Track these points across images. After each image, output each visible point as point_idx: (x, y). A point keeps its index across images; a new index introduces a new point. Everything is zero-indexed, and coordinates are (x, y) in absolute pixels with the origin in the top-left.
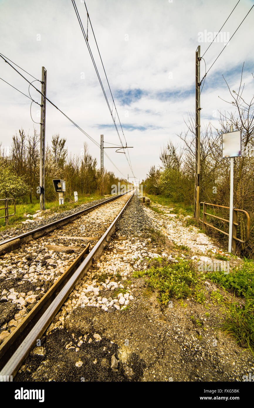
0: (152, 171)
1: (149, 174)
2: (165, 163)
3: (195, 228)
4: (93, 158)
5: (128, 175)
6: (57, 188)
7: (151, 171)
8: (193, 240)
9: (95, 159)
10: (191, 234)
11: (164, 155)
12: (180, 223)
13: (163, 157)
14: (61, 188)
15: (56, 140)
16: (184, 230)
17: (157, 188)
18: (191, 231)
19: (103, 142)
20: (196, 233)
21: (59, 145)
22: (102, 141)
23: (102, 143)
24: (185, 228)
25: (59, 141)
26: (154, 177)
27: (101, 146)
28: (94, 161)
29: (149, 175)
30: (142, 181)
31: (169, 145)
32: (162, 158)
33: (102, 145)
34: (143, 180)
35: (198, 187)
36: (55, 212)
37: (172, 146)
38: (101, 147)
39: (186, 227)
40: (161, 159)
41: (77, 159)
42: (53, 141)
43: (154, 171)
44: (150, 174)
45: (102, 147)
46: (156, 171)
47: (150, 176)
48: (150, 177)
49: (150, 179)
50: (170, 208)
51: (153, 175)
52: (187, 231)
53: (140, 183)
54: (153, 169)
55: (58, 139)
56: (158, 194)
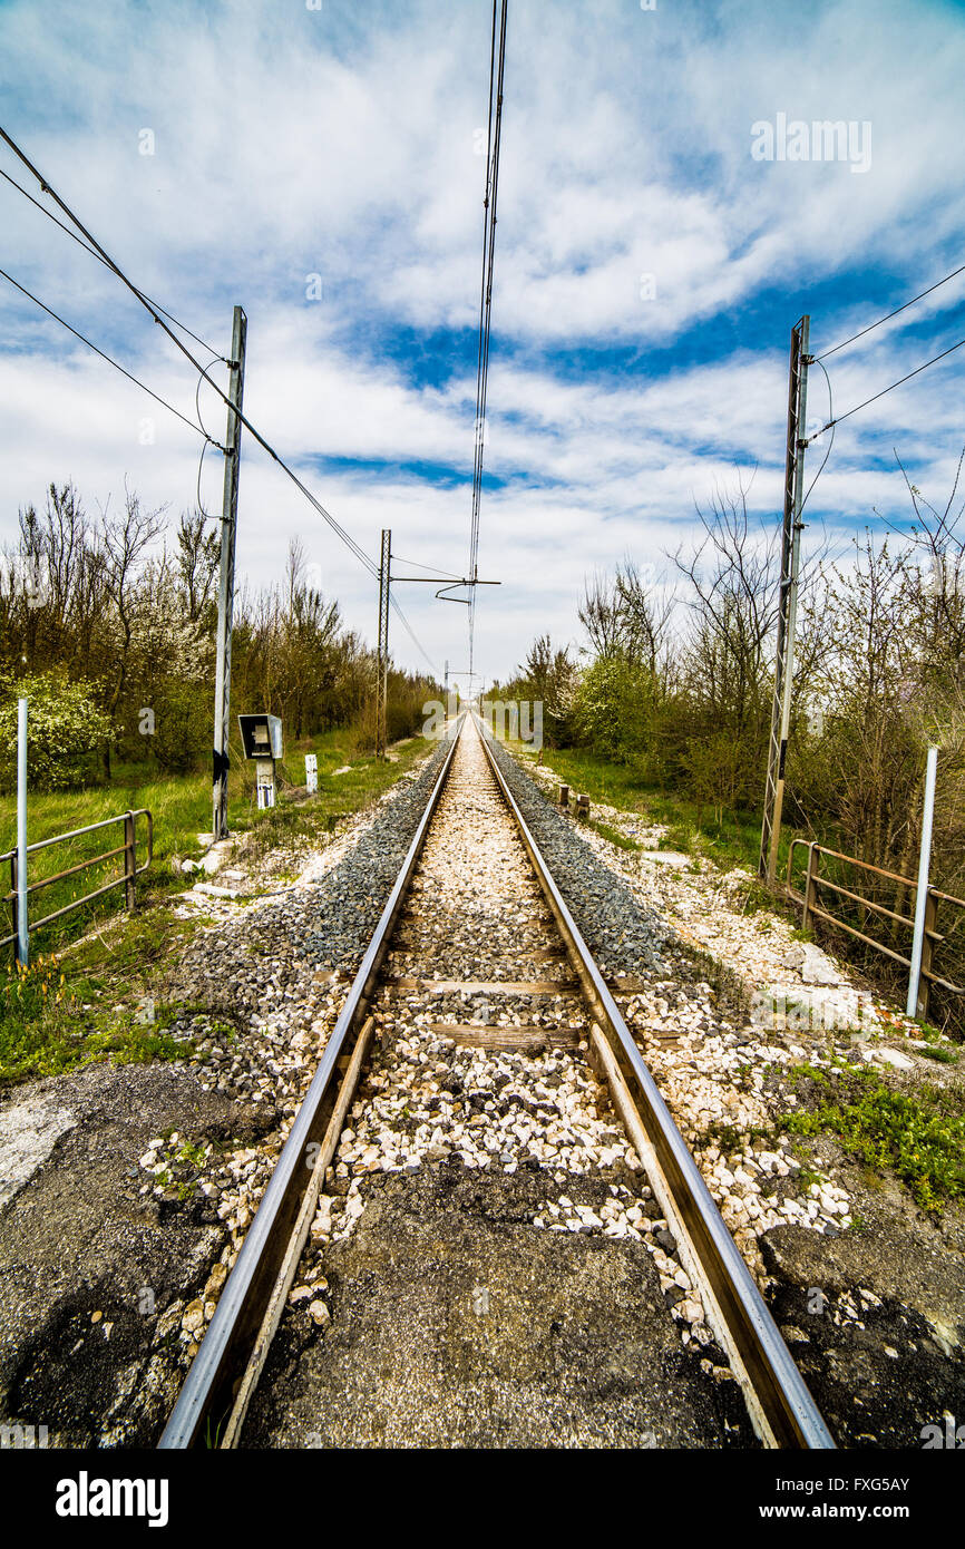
0: (538, 653)
1: (526, 665)
2: (597, 632)
3: (775, 919)
4: (326, 602)
5: (447, 662)
6: (251, 745)
7: (534, 655)
8: (786, 969)
9: (332, 604)
10: (769, 941)
11: (595, 606)
12: (716, 896)
13: (592, 612)
14: (267, 747)
15: (195, 529)
16: (742, 924)
17: (558, 722)
18: (765, 930)
19: (390, 556)
20: (785, 939)
21: (206, 549)
22: (386, 553)
23: (386, 561)
24: (745, 920)
25: (206, 534)
26: (544, 675)
27: (382, 570)
28: (329, 612)
29: (528, 668)
30: (493, 685)
31: (623, 573)
32: (587, 616)
33: (385, 569)
34: (496, 683)
35: (781, 783)
36: (272, 847)
37: (634, 580)
38: (381, 575)
39: (746, 914)
40: (583, 619)
41: (265, 602)
42: (181, 532)
43: (548, 656)
44: (532, 666)
45: (385, 576)
46: (552, 655)
47: (531, 671)
48: (531, 678)
49: (529, 685)
50: (651, 826)
51: (539, 669)
52: (753, 931)
53: (486, 691)
54: (542, 646)
55: (201, 525)
56: (564, 746)
